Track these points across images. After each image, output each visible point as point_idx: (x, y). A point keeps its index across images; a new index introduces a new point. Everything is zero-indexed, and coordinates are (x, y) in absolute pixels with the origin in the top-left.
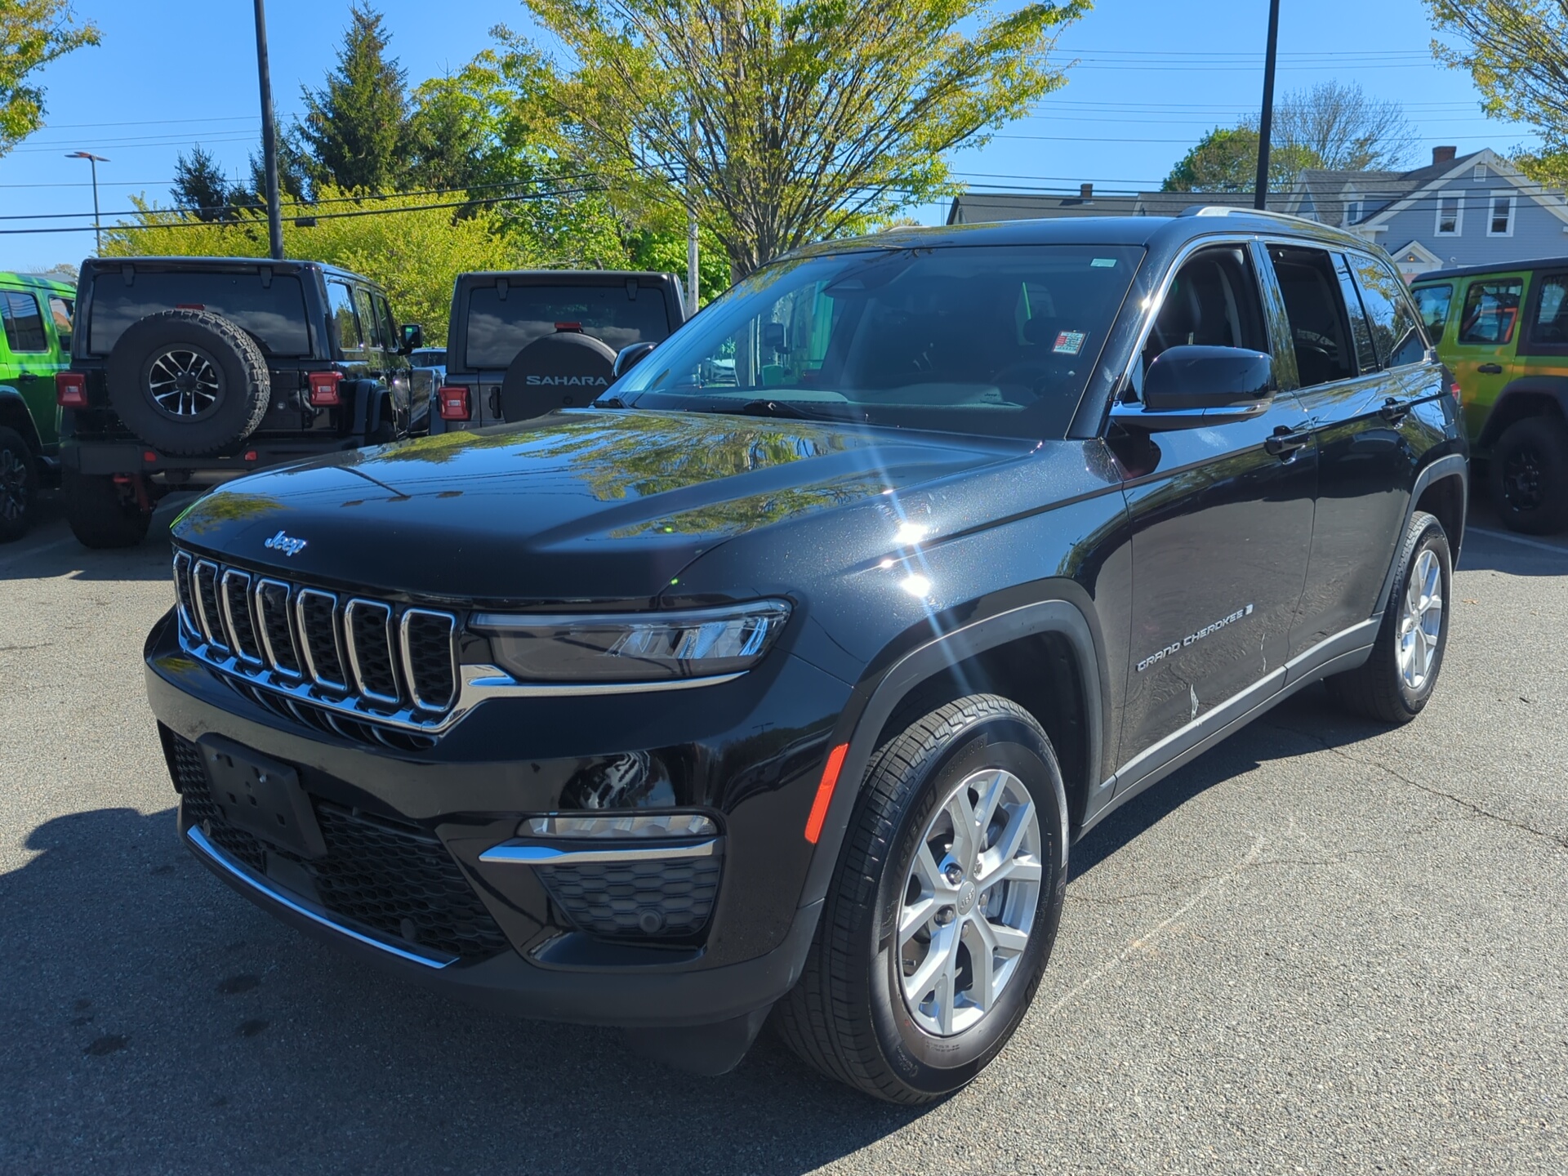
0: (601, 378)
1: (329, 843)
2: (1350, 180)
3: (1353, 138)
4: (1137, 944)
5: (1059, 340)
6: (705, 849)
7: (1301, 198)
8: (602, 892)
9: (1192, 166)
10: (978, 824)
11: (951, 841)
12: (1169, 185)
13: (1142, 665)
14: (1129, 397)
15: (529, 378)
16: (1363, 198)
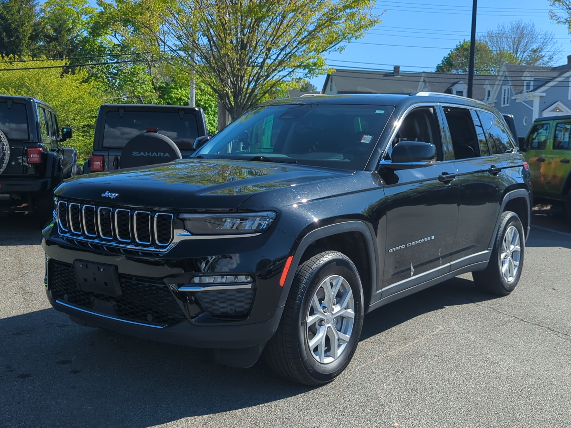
0: (167, 154)
1: (123, 291)
2: (526, 70)
3: (530, 49)
4: (390, 353)
5: (363, 138)
6: (249, 286)
7: (503, 78)
8: (217, 300)
9: (451, 58)
10: (333, 293)
11: (323, 300)
12: (439, 68)
13: (391, 251)
14: (387, 158)
15: (134, 152)
16: (533, 79)
